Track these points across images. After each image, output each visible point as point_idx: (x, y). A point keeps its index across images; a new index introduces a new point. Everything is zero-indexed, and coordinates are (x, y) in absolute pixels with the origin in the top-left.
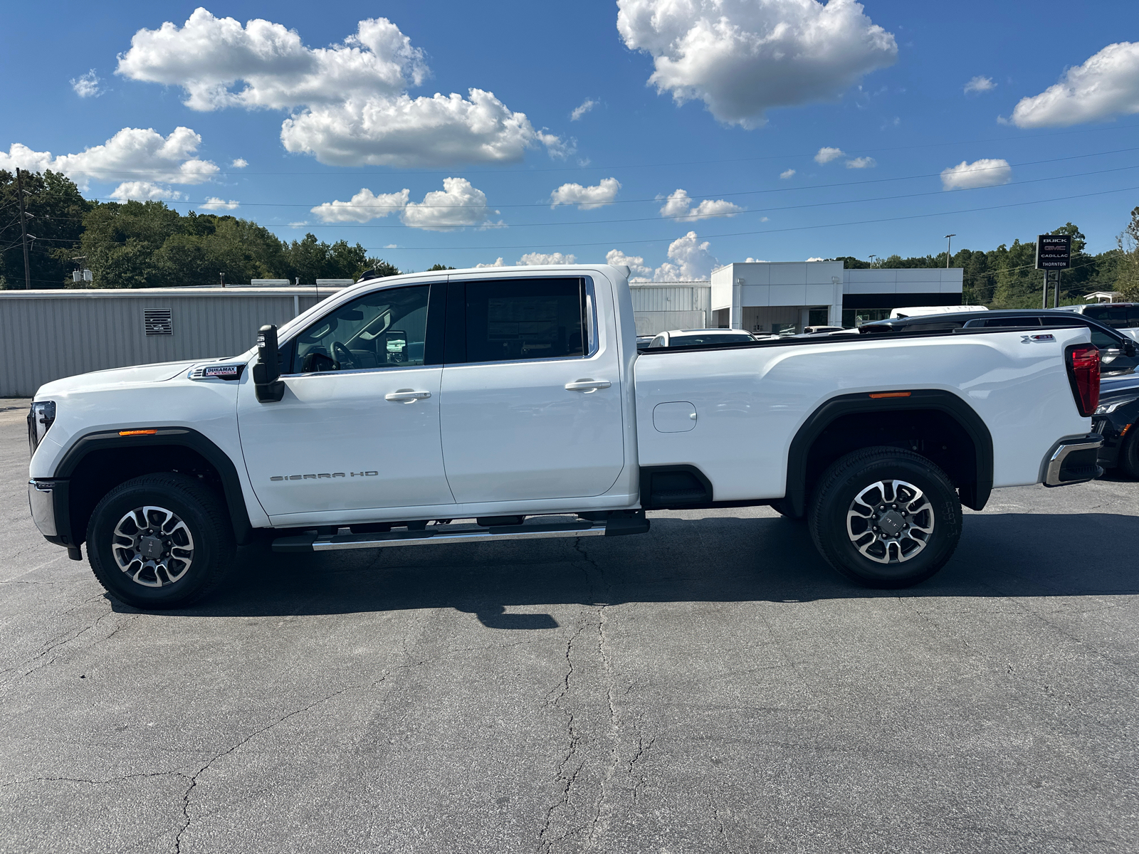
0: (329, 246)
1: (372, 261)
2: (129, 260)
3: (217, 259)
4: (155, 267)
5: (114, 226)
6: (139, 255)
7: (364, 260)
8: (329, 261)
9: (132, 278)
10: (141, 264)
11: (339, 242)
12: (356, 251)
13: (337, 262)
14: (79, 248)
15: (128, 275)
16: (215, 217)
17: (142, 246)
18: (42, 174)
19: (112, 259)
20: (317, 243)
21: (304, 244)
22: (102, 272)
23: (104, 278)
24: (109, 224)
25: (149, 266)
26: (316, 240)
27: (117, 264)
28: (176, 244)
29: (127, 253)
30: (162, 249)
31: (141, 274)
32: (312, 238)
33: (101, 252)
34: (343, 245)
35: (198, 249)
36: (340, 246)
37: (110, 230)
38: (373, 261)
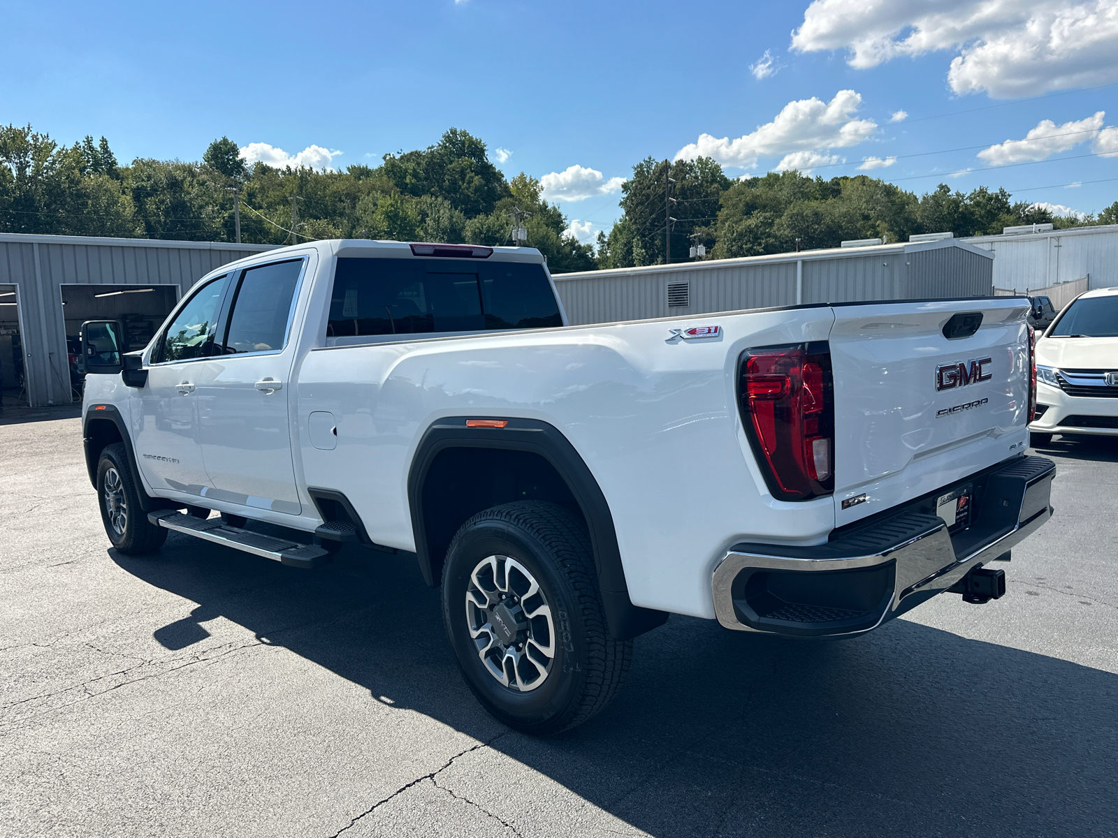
0: (963, 196)
1: (1017, 207)
2: (751, 231)
3: (833, 221)
4: (775, 237)
5: (744, 201)
6: (761, 226)
7: (1007, 206)
8: (962, 213)
9: (752, 248)
10: (762, 234)
11: (978, 189)
12: (997, 196)
13: (972, 214)
14: (715, 224)
15: (748, 246)
16: (848, 178)
17: (765, 218)
18: (695, 161)
19: (737, 232)
20: (950, 193)
21: (934, 197)
22: (728, 245)
23: (729, 250)
24: (740, 200)
25: (769, 236)
26: (949, 191)
27: (741, 235)
28: (795, 211)
29: (750, 225)
30: (783, 218)
31: (760, 244)
32: (944, 189)
33: (729, 226)
34: (983, 192)
35: (816, 214)
36: (980, 193)
37: (741, 205)
38: (1021, 206)
